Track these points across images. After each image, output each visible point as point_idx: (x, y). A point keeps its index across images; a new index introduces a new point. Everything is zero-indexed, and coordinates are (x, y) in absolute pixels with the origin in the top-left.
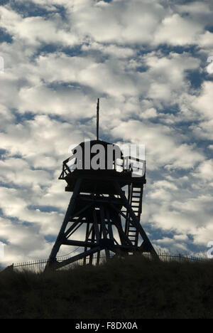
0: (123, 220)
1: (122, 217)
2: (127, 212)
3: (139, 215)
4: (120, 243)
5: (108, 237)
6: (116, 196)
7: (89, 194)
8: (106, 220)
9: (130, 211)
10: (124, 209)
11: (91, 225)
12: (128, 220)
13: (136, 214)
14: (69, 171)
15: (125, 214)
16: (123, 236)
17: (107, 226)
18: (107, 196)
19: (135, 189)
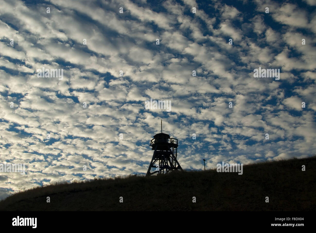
0: (171, 159)
1: (170, 157)
2: (172, 156)
3: (176, 157)
4: (170, 167)
5: (167, 164)
6: (168, 151)
7: (159, 151)
8: (166, 159)
9: (173, 155)
10: (171, 155)
11: (161, 161)
12: (172, 159)
13: (175, 157)
14: (153, 143)
15: (172, 157)
16: (171, 164)
17: (166, 161)
18: (165, 151)
19: (175, 149)
